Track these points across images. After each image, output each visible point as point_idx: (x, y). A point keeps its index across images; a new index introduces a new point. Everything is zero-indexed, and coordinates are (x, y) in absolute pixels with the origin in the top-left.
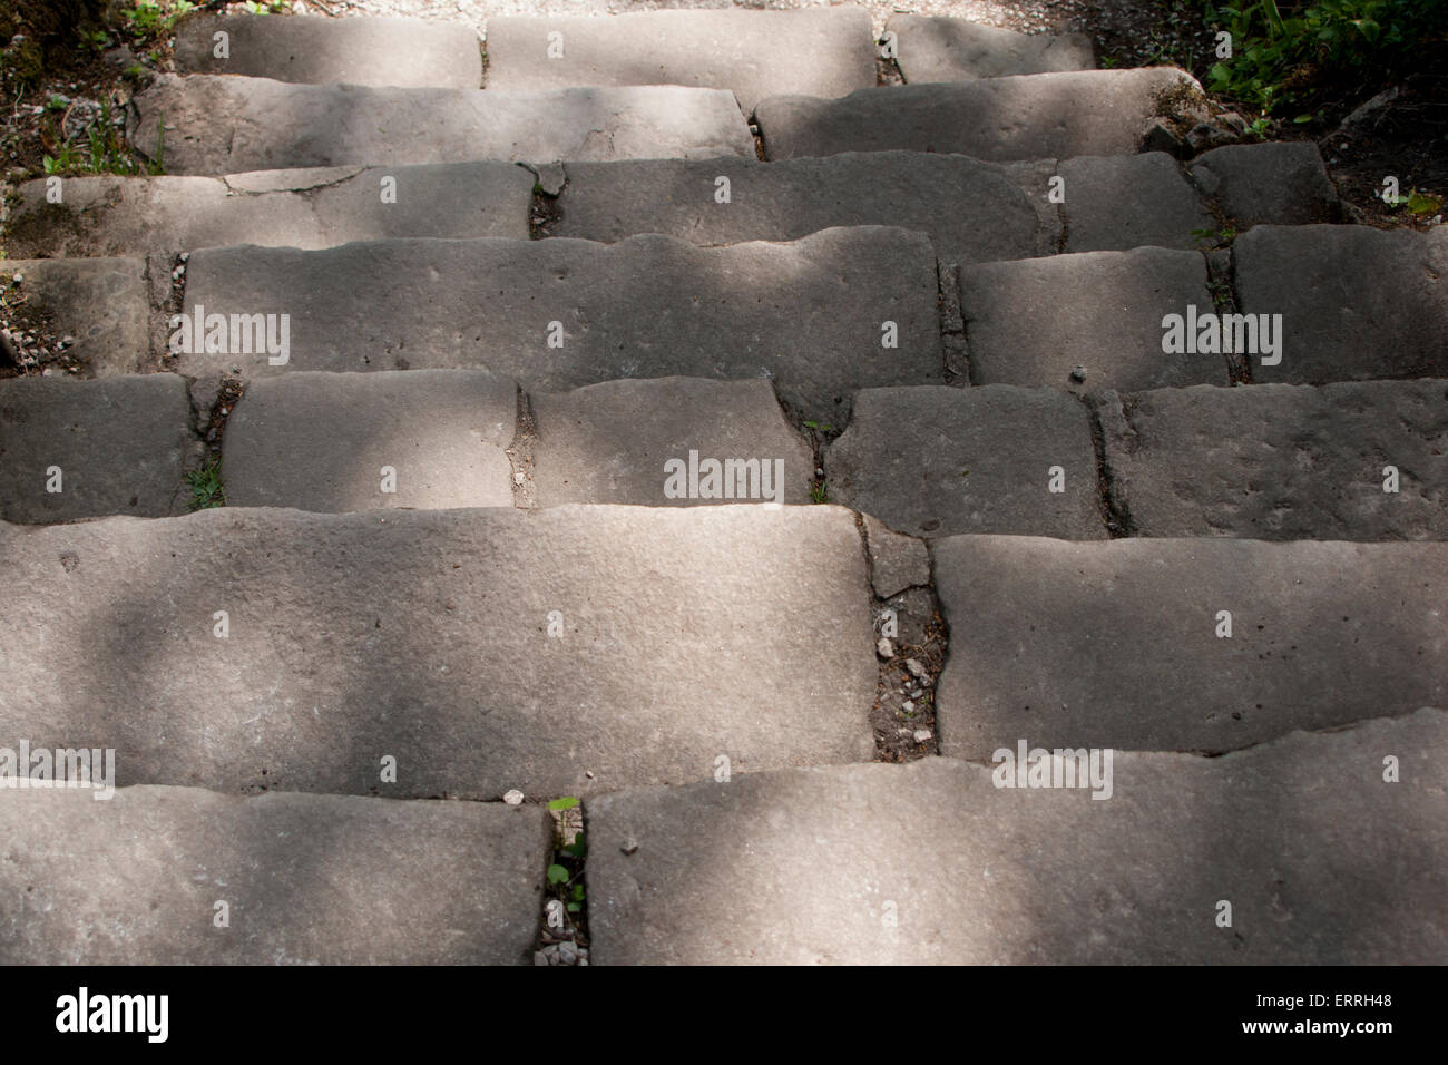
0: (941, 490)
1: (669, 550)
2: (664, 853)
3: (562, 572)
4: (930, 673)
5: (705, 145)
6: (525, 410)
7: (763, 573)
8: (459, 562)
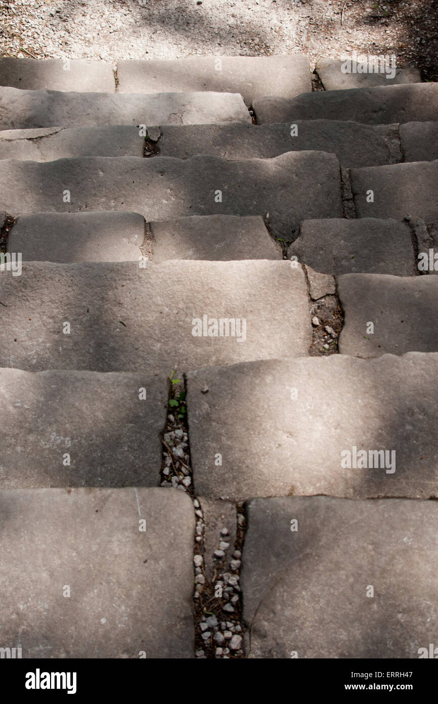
0: (341, 265)
1: (219, 278)
2: (220, 393)
3: (170, 288)
4: (336, 332)
5: (227, 120)
6: (148, 229)
7: (261, 288)
8: (124, 284)
